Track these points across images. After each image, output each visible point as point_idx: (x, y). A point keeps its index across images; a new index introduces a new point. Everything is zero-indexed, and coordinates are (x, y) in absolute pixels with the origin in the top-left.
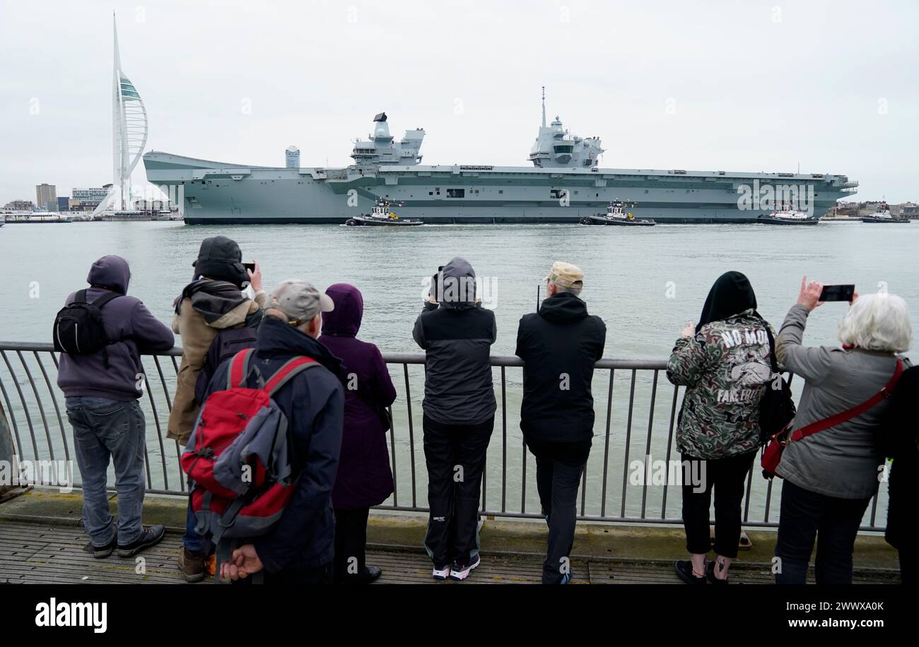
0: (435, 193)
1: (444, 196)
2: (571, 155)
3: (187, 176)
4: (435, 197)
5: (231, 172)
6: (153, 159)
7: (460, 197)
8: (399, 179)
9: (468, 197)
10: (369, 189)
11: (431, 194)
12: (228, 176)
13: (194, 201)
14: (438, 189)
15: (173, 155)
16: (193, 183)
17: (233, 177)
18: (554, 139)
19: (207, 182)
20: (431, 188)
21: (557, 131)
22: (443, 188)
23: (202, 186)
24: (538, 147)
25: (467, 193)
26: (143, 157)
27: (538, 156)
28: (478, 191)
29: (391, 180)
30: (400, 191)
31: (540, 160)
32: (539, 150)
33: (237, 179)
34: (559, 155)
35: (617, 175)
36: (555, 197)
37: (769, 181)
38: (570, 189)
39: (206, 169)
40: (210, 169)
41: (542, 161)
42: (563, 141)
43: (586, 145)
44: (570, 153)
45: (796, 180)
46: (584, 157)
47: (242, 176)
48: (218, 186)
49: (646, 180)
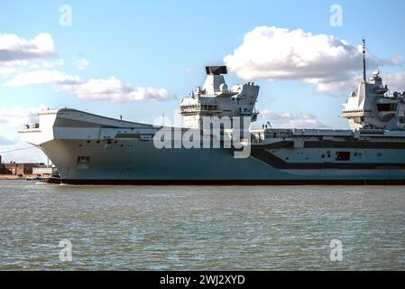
0: (326, 156)
1: (333, 159)
3: (92, 134)
4: (327, 160)
5: (141, 131)
7: (346, 159)
8: (305, 142)
9: (353, 160)
10: (274, 152)
11: (323, 156)
12: (137, 136)
13: (83, 161)
14: (329, 152)
15: (84, 113)
16: (98, 142)
17: (142, 136)
18: (376, 95)
19: (112, 142)
20: (324, 151)
21: (378, 88)
22: (334, 151)
23: (106, 146)
24: (359, 104)
25: (352, 156)
26: (55, 116)
27: (361, 114)
28: (360, 154)
29: (299, 143)
30: (298, 153)
31: (362, 119)
32: (362, 107)
33: (146, 139)
34: (384, 113)
39: (114, 127)
40: (118, 128)
41: (365, 119)
42: (387, 98)
43: (402, 102)
44: (395, 110)
46: (401, 114)
47: (150, 136)
48: (122, 146)
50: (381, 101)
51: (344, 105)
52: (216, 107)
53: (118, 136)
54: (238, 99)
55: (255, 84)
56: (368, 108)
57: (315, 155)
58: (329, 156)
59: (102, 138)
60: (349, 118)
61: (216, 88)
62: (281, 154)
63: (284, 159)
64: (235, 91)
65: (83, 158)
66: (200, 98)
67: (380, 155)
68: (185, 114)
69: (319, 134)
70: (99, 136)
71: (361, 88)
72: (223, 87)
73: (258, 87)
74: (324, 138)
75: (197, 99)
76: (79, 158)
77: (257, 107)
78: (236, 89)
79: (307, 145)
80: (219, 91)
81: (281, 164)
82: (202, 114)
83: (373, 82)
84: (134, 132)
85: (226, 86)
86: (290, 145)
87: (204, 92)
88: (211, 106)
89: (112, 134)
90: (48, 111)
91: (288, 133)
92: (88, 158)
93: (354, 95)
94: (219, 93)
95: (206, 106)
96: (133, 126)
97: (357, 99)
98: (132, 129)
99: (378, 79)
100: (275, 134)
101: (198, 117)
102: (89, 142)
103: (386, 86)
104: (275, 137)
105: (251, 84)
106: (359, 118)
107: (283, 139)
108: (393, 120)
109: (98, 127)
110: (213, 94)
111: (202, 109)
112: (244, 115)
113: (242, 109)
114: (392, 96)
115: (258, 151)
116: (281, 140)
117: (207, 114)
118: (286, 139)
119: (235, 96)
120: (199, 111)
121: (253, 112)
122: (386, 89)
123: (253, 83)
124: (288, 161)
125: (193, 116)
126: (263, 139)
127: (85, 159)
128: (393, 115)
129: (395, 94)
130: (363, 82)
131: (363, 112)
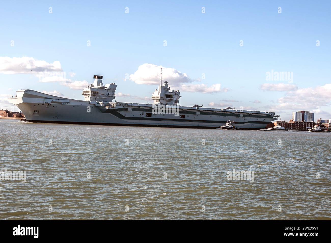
0: (142, 115)
2: (173, 98)
3: (41, 101)
5: (62, 101)
6: (28, 93)
7: (150, 116)
8: (133, 109)
10: (119, 112)
11: (140, 115)
12: (61, 103)
14: (143, 113)
15: (37, 92)
16: (43, 104)
18: (165, 91)
19: (50, 105)
20: (141, 112)
21: (166, 88)
22: (145, 113)
23: (47, 106)
24: (158, 94)
25: (152, 115)
26: (24, 92)
27: (159, 98)
28: (156, 115)
29: (130, 109)
30: (130, 113)
31: (159, 100)
32: (159, 96)
33: (64, 104)
34: (168, 98)
35: (204, 110)
36: (181, 118)
37: (252, 114)
38: (186, 115)
39: (50, 99)
40: (52, 99)
41: (160, 100)
42: (170, 92)
43: (176, 94)
44: (172, 97)
45: (260, 114)
46: (175, 99)
47: (66, 103)
48: (54, 107)
49: (212, 112)
50: (167, 93)
51: (152, 94)
52: (98, 93)
53: (51, 102)
54: (108, 90)
56: (162, 96)
57: (137, 114)
58: (143, 115)
59: (45, 103)
60: (154, 100)
61: (98, 84)
62: (123, 113)
63: (124, 115)
64: (105, 86)
65: (36, 111)
66: (91, 88)
68: (85, 95)
69: (139, 105)
70: (44, 102)
71: (159, 88)
72: (101, 85)
73: (116, 85)
74: (141, 107)
76: (34, 111)
77: (115, 94)
78: (107, 86)
79: (134, 110)
80: (100, 86)
81: (122, 117)
82: (91, 95)
83: (165, 86)
84: (59, 101)
85: (102, 84)
86: (126, 109)
87: (93, 86)
88: (95, 92)
89: (49, 101)
90: (21, 90)
91: (126, 104)
92: (38, 111)
93: (157, 90)
94: (99, 87)
96: (59, 98)
97: (157, 92)
98: (58, 100)
100: (120, 104)
101: (90, 96)
102: (39, 104)
103: (170, 88)
104: (120, 106)
105: (113, 84)
106: (158, 100)
107: (124, 107)
108: (172, 101)
109: (43, 98)
110: (97, 87)
111: (92, 93)
112: (110, 97)
113: (109, 94)
114: (172, 92)
115: (113, 111)
116: (123, 107)
117: (94, 95)
118: (125, 107)
119: (106, 89)
120: (90, 94)
121: (114, 95)
122: (169, 89)
123: (114, 84)
124: (125, 116)
125: (88, 96)
126: (115, 106)
127: (37, 111)
128: (171, 100)
129: (173, 91)
130: (160, 85)
131: (160, 98)
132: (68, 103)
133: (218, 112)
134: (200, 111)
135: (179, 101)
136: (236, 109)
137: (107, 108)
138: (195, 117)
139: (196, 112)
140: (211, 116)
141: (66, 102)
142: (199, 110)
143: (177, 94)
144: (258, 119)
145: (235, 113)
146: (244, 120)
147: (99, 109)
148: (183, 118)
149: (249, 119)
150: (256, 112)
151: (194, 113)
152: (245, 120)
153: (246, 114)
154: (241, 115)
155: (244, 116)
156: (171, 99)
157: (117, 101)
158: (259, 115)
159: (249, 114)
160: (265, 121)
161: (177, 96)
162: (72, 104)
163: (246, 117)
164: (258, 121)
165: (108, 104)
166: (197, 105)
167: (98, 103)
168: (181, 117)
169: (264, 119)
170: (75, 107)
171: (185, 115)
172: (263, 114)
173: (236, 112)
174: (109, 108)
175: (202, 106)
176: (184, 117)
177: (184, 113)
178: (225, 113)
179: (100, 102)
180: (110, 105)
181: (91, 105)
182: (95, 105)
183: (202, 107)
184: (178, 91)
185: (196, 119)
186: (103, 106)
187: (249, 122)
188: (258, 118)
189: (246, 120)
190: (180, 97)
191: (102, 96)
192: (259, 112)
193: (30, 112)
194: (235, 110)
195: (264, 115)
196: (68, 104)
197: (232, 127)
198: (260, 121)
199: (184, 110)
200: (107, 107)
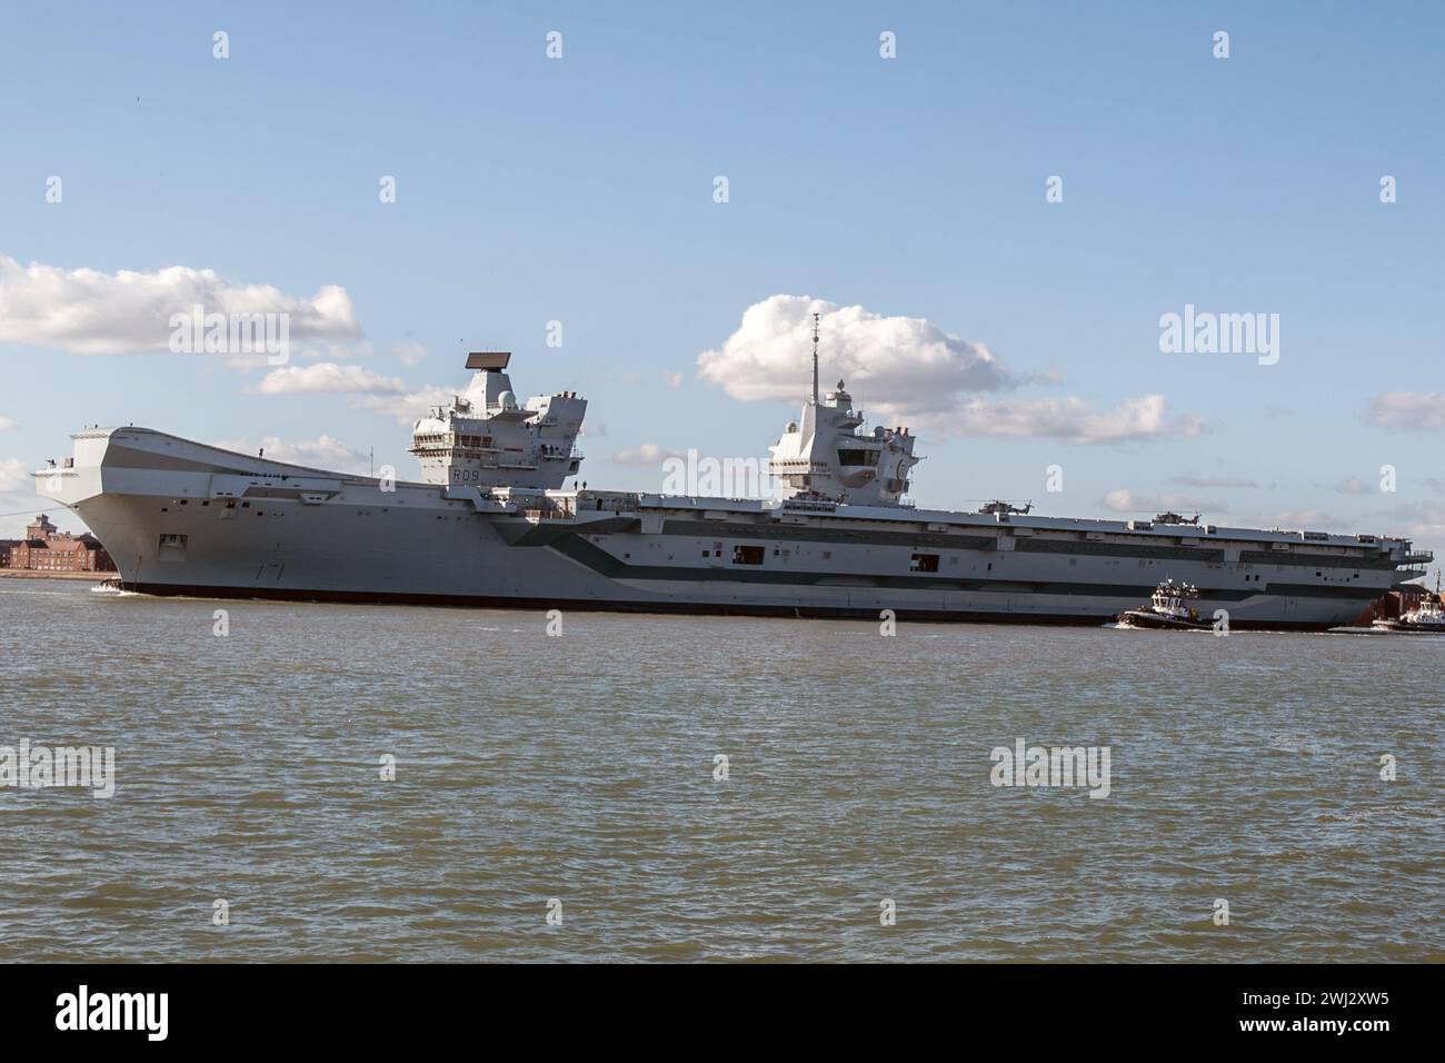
0: (713, 553)
3: (193, 485)
4: (714, 562)
5: (304, 484)
6: (130, 444)
7: (755, 563)
8: (666, 523)
9: (770, 563)
10: (597, 540)
11: (706, 554)
12: (296, 494)
13: (173, 544)
14: (719, 545)
15: (174, 438)
16: (206, 503)
17: (306, 497)
18: (837, 431)
19: (239, 505)
20: (708, 542)
21: (843, 416)
22: (730, 544)
23: (224, 512)
24: (802, 448)
25: (768, 555)
26: (107, 440)
27: (806, 469)
28: (786, 553)
29: (651, 524)
30: (651, 545)
31: (807, 479)
32: (807, 454)
33: (315, 501)
34: (853, 470)
35: (1036, 529)
36: (917, 569)
37: (1286, 547)
38: (945, 554)
39: (243, 473)
40: (251, 475)
41: (813, 479)
42: (860, 438)
43: (893, 448)
44: (875, 464)
45: (1329, 546)
46: (890, 474)
47: (324, 496)
48: (260, 514)
49: (1082, 540)
50: (848, 444)
51: (771, 449)
52: (487, 442)
53: (248, 493)
54: (539, 426)
55: (578, 397)
56: (820, 459)
57: (687, 550)
58: (718, 554)
59: (214, 495)
60: (781, 477)
61: (491, 399)
62: (613, 545)
63: (620, 556)
64: (530, 408)
65: (173, 537)
66: (454, 420)
67: (827, 555)
68: (423, 452)
69: (695, 505)
70: (209, 491)
71: (806, 417)
72: (506, 400)
73: (584, 403)
74: (707, 516)
75: (448, 422)
76: (163, 538)
77: (581, 446)
78: (537, 405)
79: (670, 528)
80: (498, 406)
81: (612, 567)
82: (456, 454)
83: (834, 404)
84: (289, 484)
85: (511, 397)
86: (633, 527)
87: (465, 409)
88: (476, 439)
89: (237, 487)
90: (96, 432)
91: (629, 501)
92: (184, 539)
93: (793, 428)
94: (497, 412)
95: (465, 439)
96: (284, 472)
97: (797, 437)
98: (284, 478)
99: (844, 399)
100: (600, 501)
101: (448, 460)
102: (184, 502)
103: (860, 413)
104: (599, 508)
105: (570, 396)
106: (801, 478)
107: (617, 514)
108: (871, 484)
109: (206, 471)
110: (485, 412)
111: (457, 443)
112: (551, 462)
113: (548, 446)
114: (872, 434)
115: (564, 537)
116: (612, 515)
117: (469, 455)
118: (622, 515)
119: (533, 420)
120: (451, 447)
121: (571, 456)
122: (860, 419)
123: (574, 394)
124: (628, 562)
125: (438, 458)
126: (574, 511)
127: (178, 539)
128: (871, 475)
129: (879, 430)
130: (813, 402)
131: (808, 466)
132: (331, 495)
133: (1110, 540)
134: (1016, 532)
135: (907, 483)
136: (1204, 524)
137: (533, 519)
138: (990, 566)
139: (994, 540)
140: (1073, 562)
141: (324, 492)
142: (1009, 531)
143: (899, 444)
144: (1319, 574)
145: (1197, 542)
146: (1248, 578)
147: (493, 524)
148: (928, 570)
149: (1270, 573)
150: (1308, 536)
151: (986, 545)
152: (1252, 578)
153: (1255, 548)
154: (1232, 554)
155: (1246, 557)
156: (867, 472)
157: (585, 484)
158: (1325, 552)
159: (1275, 547)
160: (1354, 583)
161: (899, 456)
162: (353, 498)
163: (1255, 566)
164: (1320, 582)
165: (539, 501)
166: (1001, 500)
167: (488, 497)
168: (916, 563)
169: (1350, 572)
170: (368, 514)
171: (937, 557)
172: (1345, 547)
173: (1202, 539)
174: (546, 521)
175: (1028, 507)
176: (931, 563)
177: (934, 544)
178: (1149, 542)
179: (497, 491)
180: (546, 507)
181: (450, 504)
182: (469, 503)
183: (1026, 511)
184: (903, 432)
185: (993, 575)
186: (514, 509)
187: (1273, 589)
188: (1322, 570)
189: (1257, 578)
190: (916, 460)
191: (509, 460)
192: (1325, 537)
193: (143, 544)
194: (1198, 525)
195: (1349, 554)
196: (335, 501)
197: (1185, 615)
198: (1329, 583)
199: (930, 528)
200: (534, 515)
